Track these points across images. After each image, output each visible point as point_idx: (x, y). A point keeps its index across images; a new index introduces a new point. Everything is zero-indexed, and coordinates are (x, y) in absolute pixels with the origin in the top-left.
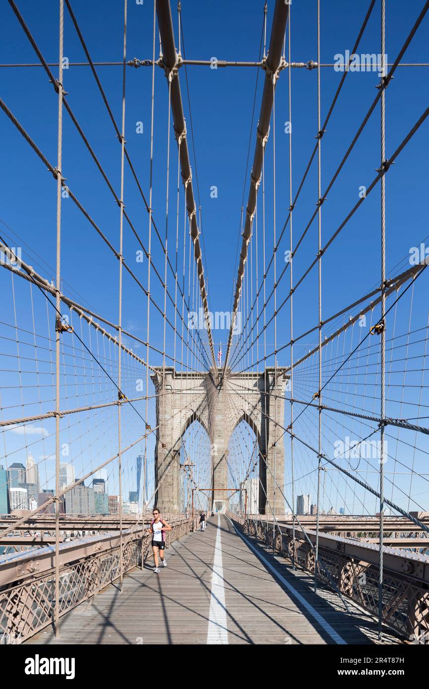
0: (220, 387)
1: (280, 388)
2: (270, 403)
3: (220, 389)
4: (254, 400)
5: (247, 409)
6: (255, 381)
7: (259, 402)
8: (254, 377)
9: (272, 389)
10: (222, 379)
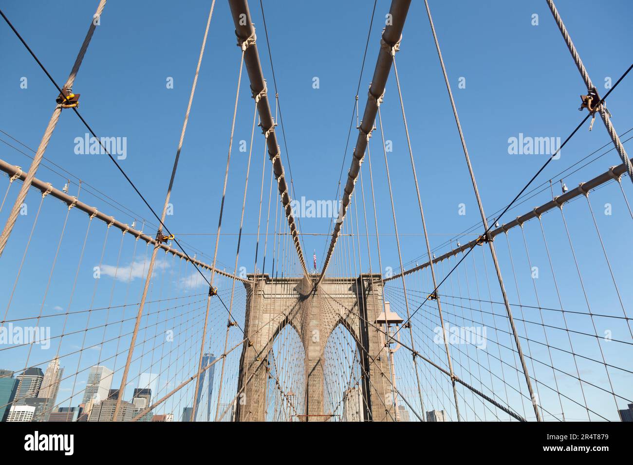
0: (315, 292)
1: (376, 292)
2: (368, 308)
3: (314, 294)
4: (350, 304)
5: (343, 313)
6: (350, 286)
7: (355, 306)
8: (349, 282)
9: (368, 294)
10: (316, 284)
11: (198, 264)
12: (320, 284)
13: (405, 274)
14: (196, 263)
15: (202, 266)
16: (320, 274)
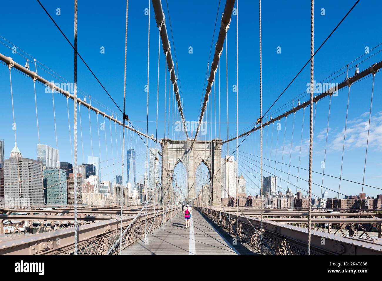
3: (192, 149)
6: (208, 145)
8: (207, 143)
9: (216, 149)
10: (192, 144)
11: (140, 134)
12: (194, 144)
13: (229, 141)
14: (139, 133)
15: (142, 135)
16: (194, 139)
